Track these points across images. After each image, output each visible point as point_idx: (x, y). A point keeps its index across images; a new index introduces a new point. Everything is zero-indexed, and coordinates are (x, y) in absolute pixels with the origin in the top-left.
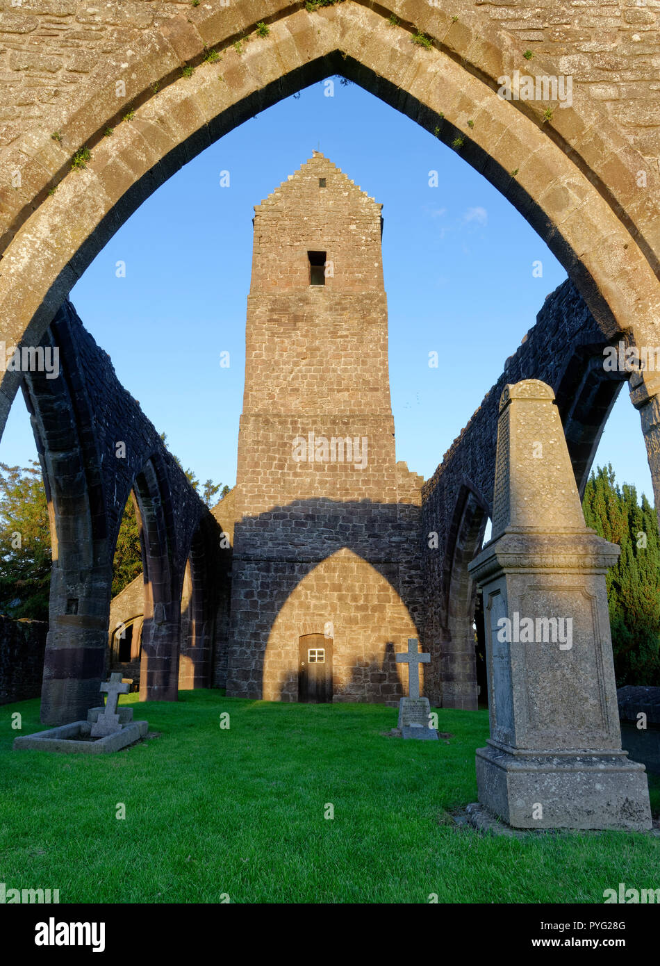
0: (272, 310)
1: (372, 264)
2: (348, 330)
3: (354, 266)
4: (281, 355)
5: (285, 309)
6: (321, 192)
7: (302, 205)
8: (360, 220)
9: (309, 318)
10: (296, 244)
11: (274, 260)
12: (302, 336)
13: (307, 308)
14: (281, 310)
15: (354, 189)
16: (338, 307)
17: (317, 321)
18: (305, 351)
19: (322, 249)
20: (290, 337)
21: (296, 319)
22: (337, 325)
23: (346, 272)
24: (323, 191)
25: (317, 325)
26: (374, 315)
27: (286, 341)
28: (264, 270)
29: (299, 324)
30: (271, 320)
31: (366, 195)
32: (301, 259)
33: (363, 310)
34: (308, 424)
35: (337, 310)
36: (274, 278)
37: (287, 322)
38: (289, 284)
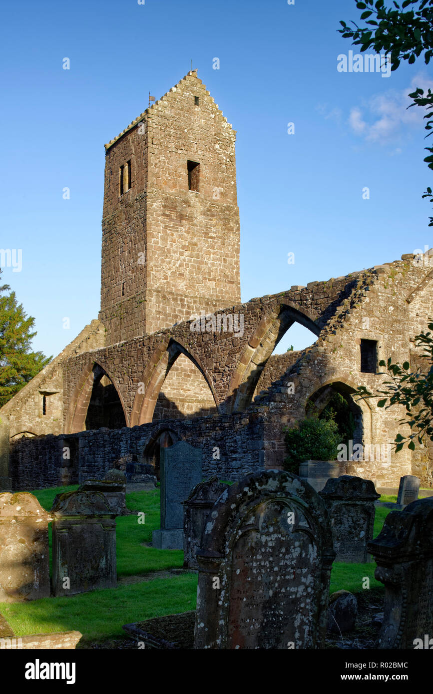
0: (165, 207)
1: (230, 182)
2: (215, 233)
3: (218, 180)
4: (172, 245)
5: (174, 208)
6: (196, 109)
7: (183, 118)
8: (222, 141)
9: (190, 219)
10: (180, 152)
11: (164, 162)
12: (185, 232)
13: (188, 209)
14: (172, 208)
15: (218, 113)
16: (208, 213)
17: (195, 222)
18: (187, 244)
19: (197, 161)
20: (178, 231)
21: (181, 217)
22: (208, 228)
23: (213, 185)
24: (197, 109)
25: (196, 225)
26: (232, 224)
27: (175, 234)
28: (157, 169)
29: (184, 222)
30: (164, 215)
31: (227, 120)
32: (182, 166)
33: (225, 219)
34: (191, 303)
35: (208, 215)
36: (165, 178)
37: (175, 218)
38: (175, 186)
